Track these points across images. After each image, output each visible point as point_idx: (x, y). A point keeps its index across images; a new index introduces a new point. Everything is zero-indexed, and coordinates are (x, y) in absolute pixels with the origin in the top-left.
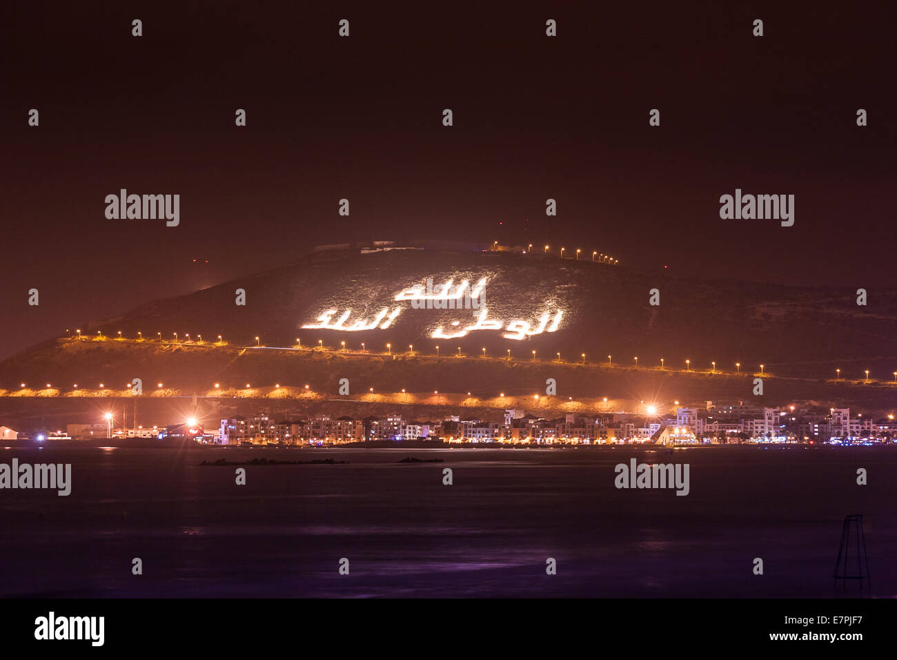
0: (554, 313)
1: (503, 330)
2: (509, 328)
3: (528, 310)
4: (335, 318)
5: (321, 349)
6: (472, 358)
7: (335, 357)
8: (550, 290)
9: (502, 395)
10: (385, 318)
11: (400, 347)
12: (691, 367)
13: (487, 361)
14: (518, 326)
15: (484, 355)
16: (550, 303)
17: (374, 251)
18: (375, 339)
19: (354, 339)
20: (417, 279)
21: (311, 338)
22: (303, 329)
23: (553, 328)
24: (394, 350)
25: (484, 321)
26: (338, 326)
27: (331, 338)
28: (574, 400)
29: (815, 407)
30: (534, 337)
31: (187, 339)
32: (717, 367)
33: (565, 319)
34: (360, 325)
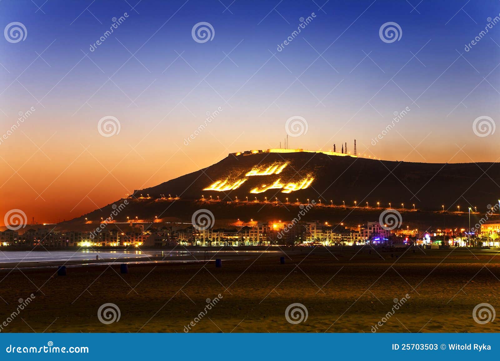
0: (309, 180)
1: (282, 189)
2: (285, 188)
3: (298, 179)
6: (261, 202)
8: (311, 170)
9: (252, 220)
10: (237, 185)
14: (290, 186)
17: (249, 155)
21: (207, 195)
23: (305, 187)
25: (277, 184)
30: (295, 192)
33: (312, 183)
34: (227, 188)
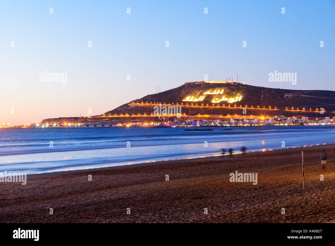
0: (239, 97)
1: (228, 101)
3: (233, 96)
4: (190, 98)
5: (187, 105)
6: (221, 107)
7: (190, 107)
8: (238, 91)
9: (228, 115)
10: (202, 98)
11: (205, 105)
12: (271, 108)
13: (225, 108)
14: (231, 100)
15: (224, 106)
16: (238, 94)
18: (199, 103)
19: (195, 103)
20: (208, 89)
21: (185, 103)
22: (183, 101)
23: (239, 100)
24: (204, 105)
25: (224, 99)
26: (191, 100)
27: (190, 103)
28: (245, 116)
29: (299, 117)
30: (235, 102)
31: (157, 104)
32: (277, 108)
33: (242, 98)
34: (196, 100)
